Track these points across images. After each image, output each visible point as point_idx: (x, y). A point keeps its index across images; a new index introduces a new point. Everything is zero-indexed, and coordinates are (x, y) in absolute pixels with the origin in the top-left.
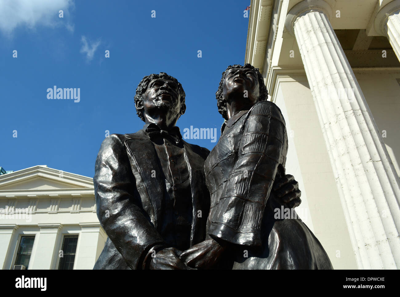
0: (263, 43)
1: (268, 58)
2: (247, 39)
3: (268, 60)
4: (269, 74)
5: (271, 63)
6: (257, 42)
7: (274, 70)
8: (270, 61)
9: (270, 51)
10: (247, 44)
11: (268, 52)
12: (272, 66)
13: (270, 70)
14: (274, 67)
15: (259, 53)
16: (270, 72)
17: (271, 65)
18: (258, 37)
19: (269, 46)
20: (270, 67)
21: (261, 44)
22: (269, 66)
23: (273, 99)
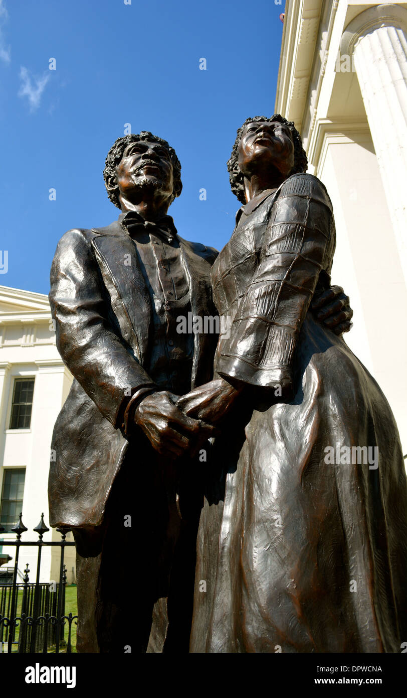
0: (304, 80)
1: (311, 105)
2: (279, 75)
3: (312, 109)
4: (312, 131)
5: (316, 113)
6: (294, 79)
7: (320, 124)
8: (315, 110)
9: (314, 93)
10: (278, 83)
11: (311, 96)
12: (317, 119)
13: (314, 124)
14: (320, 119)
15: (298, 97)
16: (313, 127)
17: (315, 117)
18: (297, 71)
19: (312, 86)
20: (315, 121)
21: (300, 83)
22: (313, 118)
23: (317, 172)
